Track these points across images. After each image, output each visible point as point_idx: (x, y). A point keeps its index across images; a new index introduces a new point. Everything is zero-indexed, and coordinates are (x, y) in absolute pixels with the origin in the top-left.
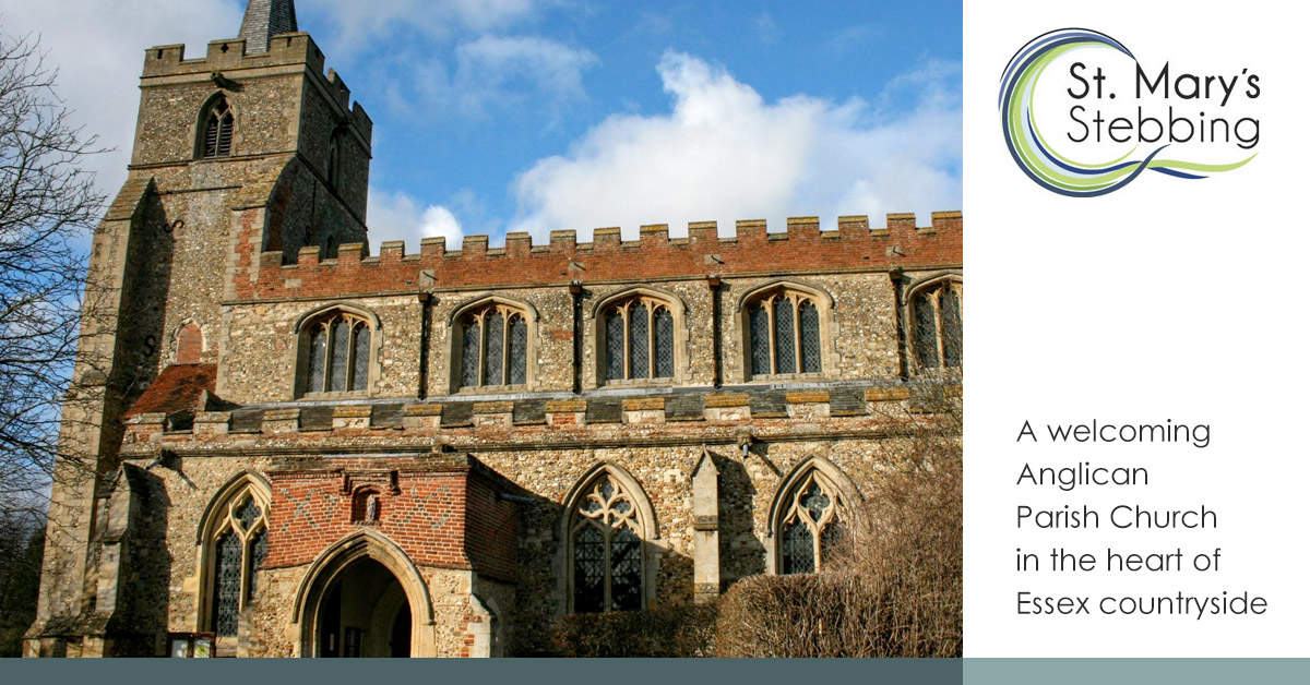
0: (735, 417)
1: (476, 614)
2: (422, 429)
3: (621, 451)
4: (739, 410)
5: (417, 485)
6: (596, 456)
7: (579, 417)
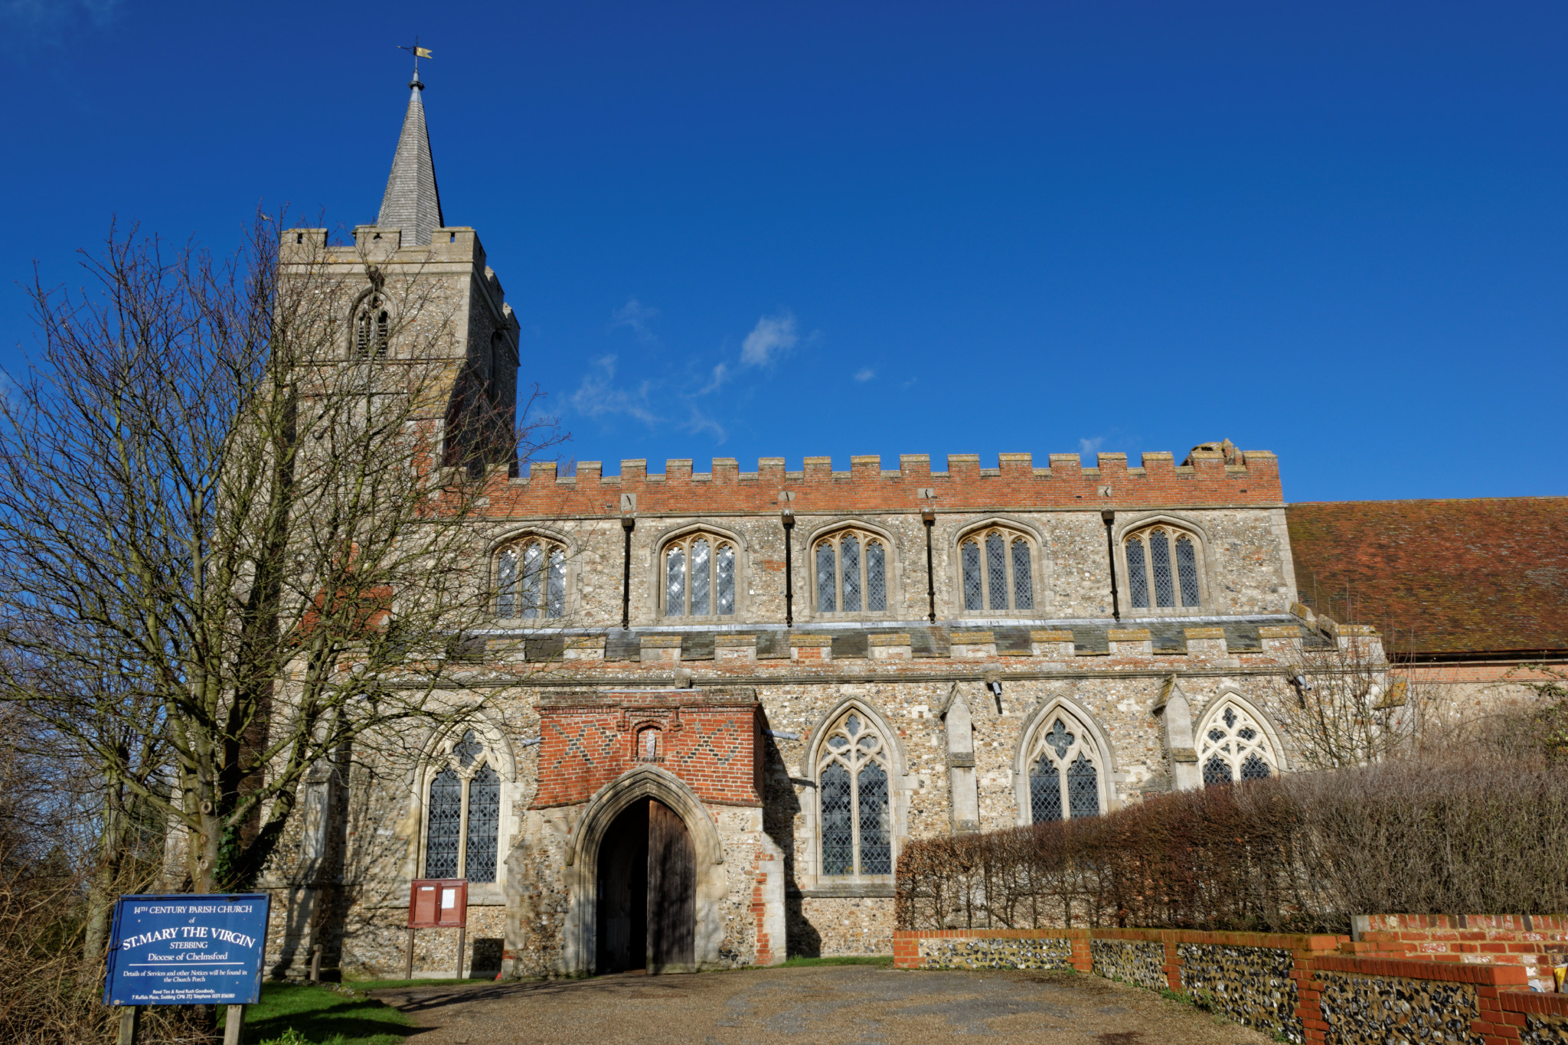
0: (980, 654)
1: (769, 852)
2: (661, 662)
3: (868, 686)
4: (984, 648)
5: (700, 720)
6: (842, 691)
7: (825, 651)
